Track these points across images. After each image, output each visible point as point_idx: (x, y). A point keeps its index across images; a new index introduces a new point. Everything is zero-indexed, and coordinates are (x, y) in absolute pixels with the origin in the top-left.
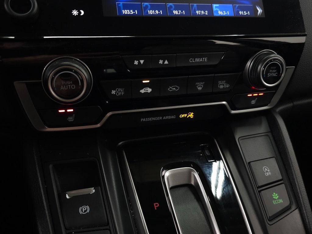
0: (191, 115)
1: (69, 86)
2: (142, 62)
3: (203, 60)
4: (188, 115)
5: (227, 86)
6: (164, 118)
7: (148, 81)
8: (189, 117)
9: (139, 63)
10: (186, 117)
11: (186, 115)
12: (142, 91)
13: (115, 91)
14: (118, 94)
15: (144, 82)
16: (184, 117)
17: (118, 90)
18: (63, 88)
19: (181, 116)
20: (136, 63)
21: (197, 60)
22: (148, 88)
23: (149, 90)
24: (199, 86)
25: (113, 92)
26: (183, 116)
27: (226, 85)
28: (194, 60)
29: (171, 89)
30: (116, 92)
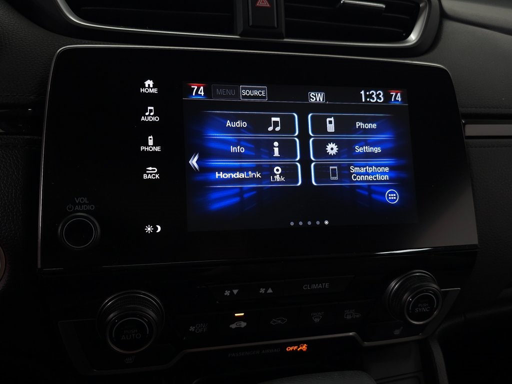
0: (304, 347)
1: (134, 335)
2: (235, 292)
3: (322, 286)
4: (298, 348)
5: (358, 316)
6: (263, 352)
7: (243, 314)
8: (301, 350)
9: (232, 293)
10: (296, 350)
11: (295, 348)
12: (233, 326)
13: (194, 327)
14: (198, 331)
15: (236, 315)
16: (293, 350)
17: (198, 326)
18: (125, 338)
19: (289, 349)
20: (227, 293)
21: (314, 286)
22: (242, 322)
23: (243, 324)
24: (316, 317)
25: (192, 329)
26: (291, 349)
27: (356, 314)
28: (310, 287)
29: (274, 322)
30: (195, 329)
